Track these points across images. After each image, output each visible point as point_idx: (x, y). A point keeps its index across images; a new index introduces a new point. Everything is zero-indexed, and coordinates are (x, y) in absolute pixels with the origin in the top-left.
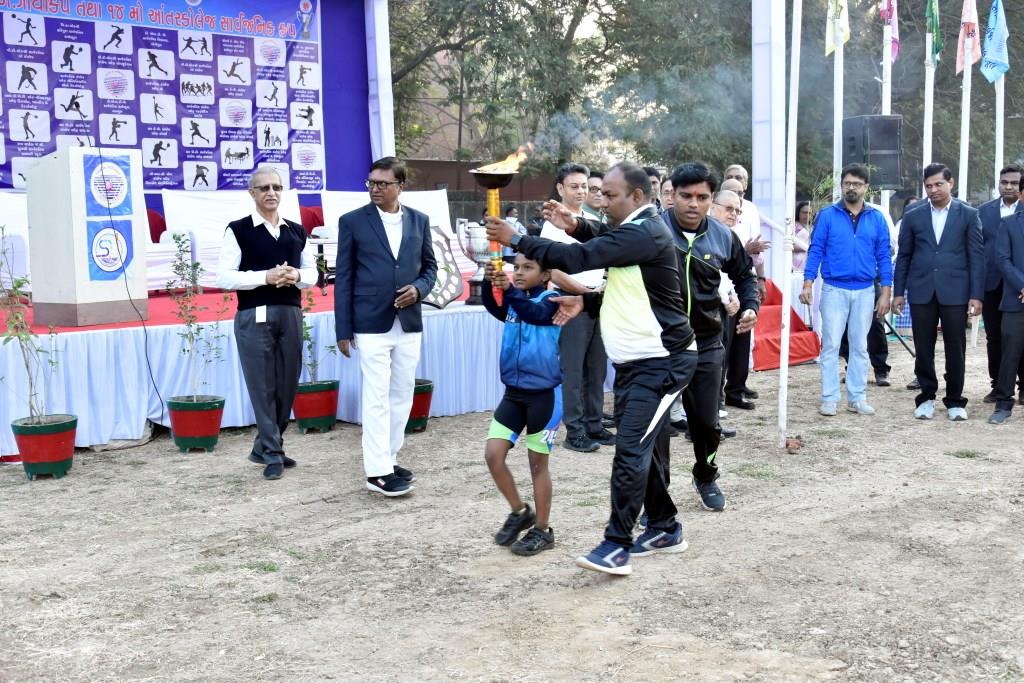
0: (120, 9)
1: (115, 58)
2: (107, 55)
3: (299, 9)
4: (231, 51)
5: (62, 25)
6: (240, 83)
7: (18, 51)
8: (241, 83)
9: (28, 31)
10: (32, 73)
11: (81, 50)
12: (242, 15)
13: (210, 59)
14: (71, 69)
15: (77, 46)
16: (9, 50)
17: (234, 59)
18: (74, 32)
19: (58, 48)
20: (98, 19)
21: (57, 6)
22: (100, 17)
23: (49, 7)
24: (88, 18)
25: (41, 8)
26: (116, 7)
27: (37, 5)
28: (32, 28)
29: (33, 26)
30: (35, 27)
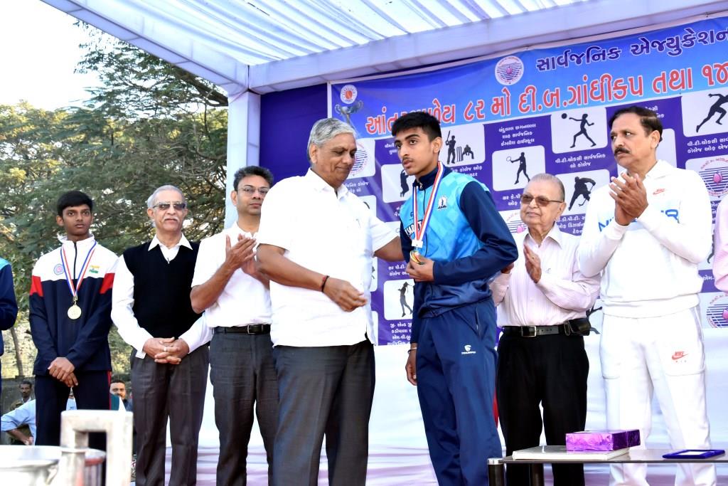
0: (722, 68)
1: (715, 141)
2: (701, 138)
7: (570, 160)
9: (583, 131)
10: (589, 185)
16: (558, 161)
20: (687, 91)
21: (624, 88)
22: (690, 86)
23: (613, 92)
24: (670, 93)
25: (602, 97)
26: (716, 66)
27: (596, 93)
28: (589, 125)
29: (590, 123)
30: (593, 124)
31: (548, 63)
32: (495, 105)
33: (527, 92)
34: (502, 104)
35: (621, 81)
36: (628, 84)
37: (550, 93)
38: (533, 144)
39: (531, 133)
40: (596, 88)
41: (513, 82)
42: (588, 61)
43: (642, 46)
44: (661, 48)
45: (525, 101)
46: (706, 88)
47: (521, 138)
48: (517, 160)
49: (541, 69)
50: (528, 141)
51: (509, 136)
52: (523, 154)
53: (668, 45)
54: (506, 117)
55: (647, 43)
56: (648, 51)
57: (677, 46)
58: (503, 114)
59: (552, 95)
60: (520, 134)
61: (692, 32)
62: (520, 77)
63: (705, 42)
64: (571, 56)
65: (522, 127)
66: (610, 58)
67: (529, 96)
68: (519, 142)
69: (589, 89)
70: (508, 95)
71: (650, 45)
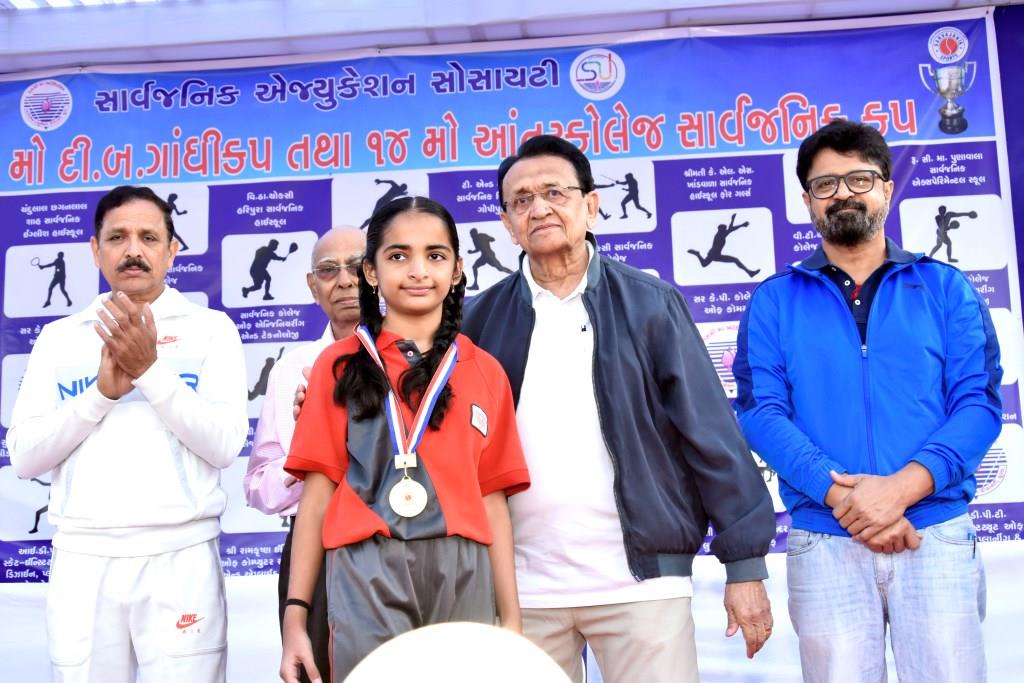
0: (398, 138)
3: (928, 59)
4: (709, 197)
5: (251, 196)
6: (738, 277)
8: (745, 278)
11: (294, 248)
12: (745, 99)
13: (650, 225)
14: (268, 297)
15: (285, 240)
17: (723, 216)
18: (279, 208)
19: (239, 251)
20: (342, 171)
21: (241, 156)
22: (347, 163)
23: (223, 160)
24: (316, 171)
25: (203, 167)
26: (388, 134)
27: (194, 160)
28: (179, 214)
29: (180, 210)
30: (185, 212)
31: (114, 100)
32: (16, 164)
33: (75, 146)
34: (29, 164)
35: (236, 143)
36: (248, 149)
37: (115, 152)
38: (80, 239)
39: (77, 219)
40: (194, 152)
41: (52, 126)
42: (184, 104)
43: (274, 88)
44: (304, 95)
45: (71, 162)
46: (371, 169)
47: (60, 226)
48: (49, 266)
49: (102, 109)
50: (73, 233)
51: (38, 222)
52: (61, 255)
53: (316, 90)
54: (35, 187)
55: (283, 84)
56: (283, 98)
57: (330, 94)
58: (30, 181)
59: (119, 156)
60: (57, 219)
61: (355, 75)
62: (64, 118)
63: (375, 94)
64: (156, 92)
65: (62, 207)
66: (221, 102)
67: (79, 153)
68: (55, 233)
69: (182, 151)
70: (42, 148)
71: (287, 88)
